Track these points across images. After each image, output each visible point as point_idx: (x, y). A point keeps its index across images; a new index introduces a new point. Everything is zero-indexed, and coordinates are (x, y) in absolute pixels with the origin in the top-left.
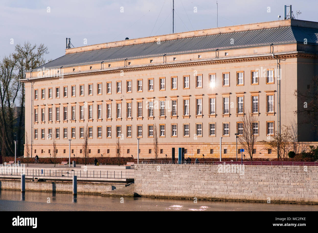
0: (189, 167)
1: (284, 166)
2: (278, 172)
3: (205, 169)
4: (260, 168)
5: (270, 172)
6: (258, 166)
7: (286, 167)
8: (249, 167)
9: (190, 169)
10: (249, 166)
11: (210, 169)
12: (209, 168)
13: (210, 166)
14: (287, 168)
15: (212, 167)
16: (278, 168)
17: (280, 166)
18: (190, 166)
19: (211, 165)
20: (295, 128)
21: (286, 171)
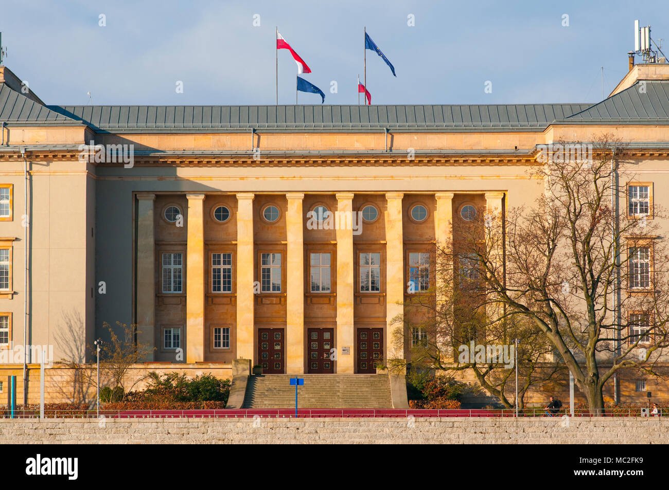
0: (127, 425)
1: (444, 419)
2: (426, 433)
3: (185, 431)
4: (371, 424)
5: (403, 434)
6: (366, 419)
7: (449, 422)
8: (335, 423)
9: (130, 431)
10: (337, 419)
11: (203, 429)
12: (201, 426)
13: (204, 423)
14: (453, 422)
15: (210, 424)
16: (427, 424)
17: (432, 419)
18: (131, 423)
19: (210, 419)
20: (77, 329)
21: (450, 430)
